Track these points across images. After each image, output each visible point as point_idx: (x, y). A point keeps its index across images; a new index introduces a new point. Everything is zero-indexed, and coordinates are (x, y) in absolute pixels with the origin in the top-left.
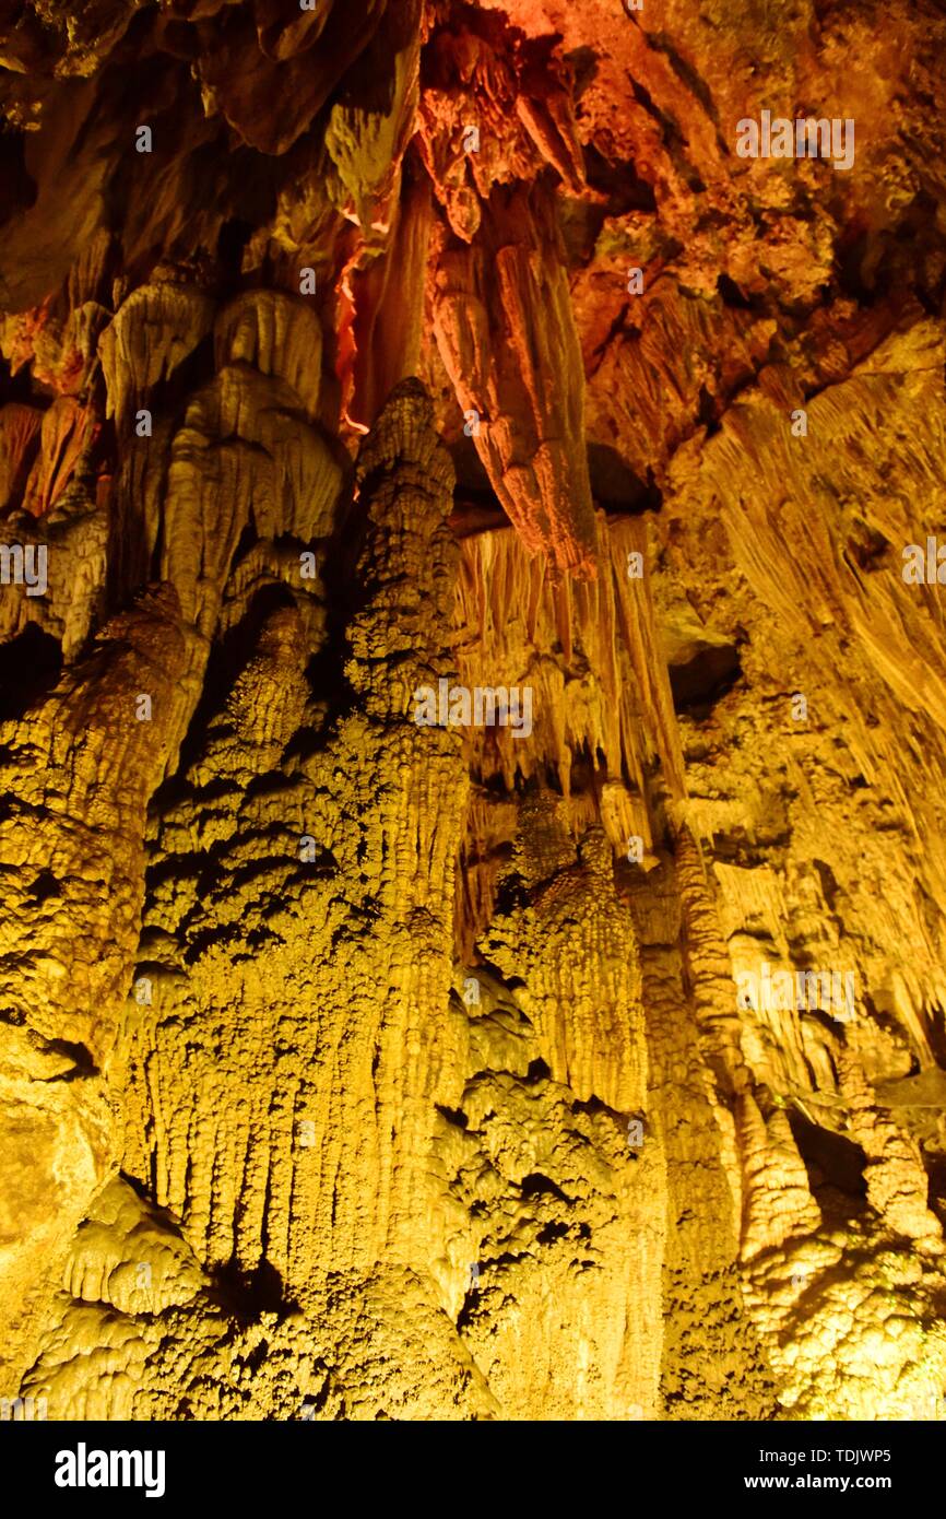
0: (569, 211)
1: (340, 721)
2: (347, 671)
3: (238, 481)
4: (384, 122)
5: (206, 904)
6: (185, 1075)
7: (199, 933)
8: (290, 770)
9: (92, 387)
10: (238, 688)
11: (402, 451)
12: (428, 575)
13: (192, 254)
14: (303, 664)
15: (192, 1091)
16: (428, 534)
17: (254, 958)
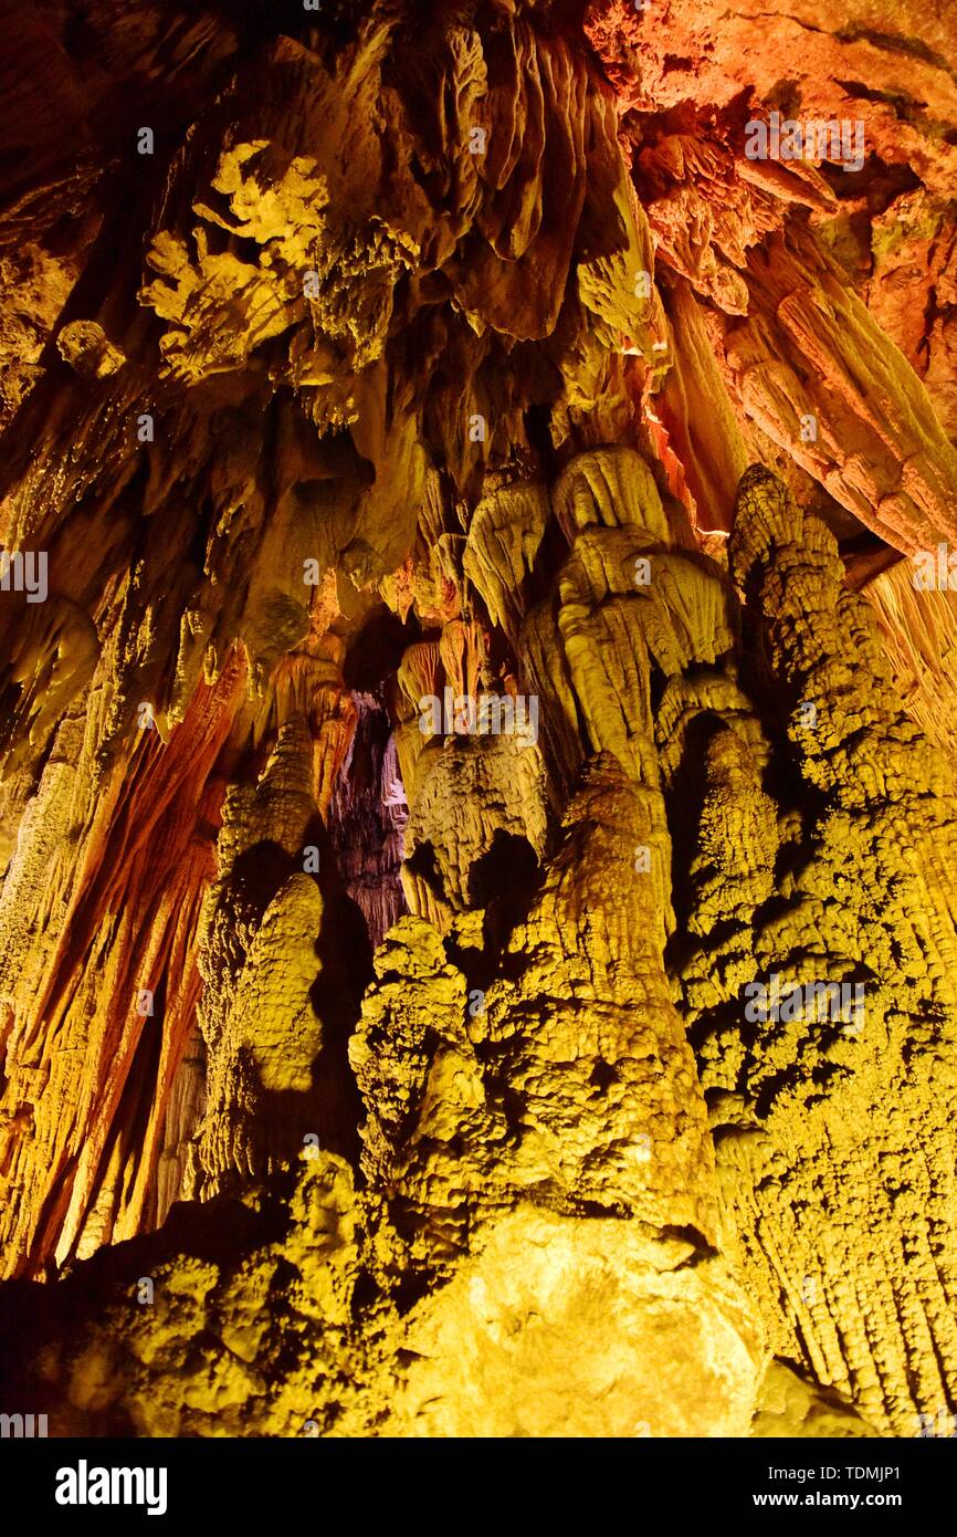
0: (831, 235)
1: (820, 826)
2: (805, 774)
3: (628, 633)
4: (626, 255)
5: (757, 1051)
6: (800, 1238)
7: (761, 1084)
8: (787, 891)
9: (471, 605)
10: (705, 826)
11: (772, 538)
12: (850, 646)
13: (509, 454)
14: (758, 781)
15: (814, 1253)
16: (832, 606)
17: (829, 1097)
